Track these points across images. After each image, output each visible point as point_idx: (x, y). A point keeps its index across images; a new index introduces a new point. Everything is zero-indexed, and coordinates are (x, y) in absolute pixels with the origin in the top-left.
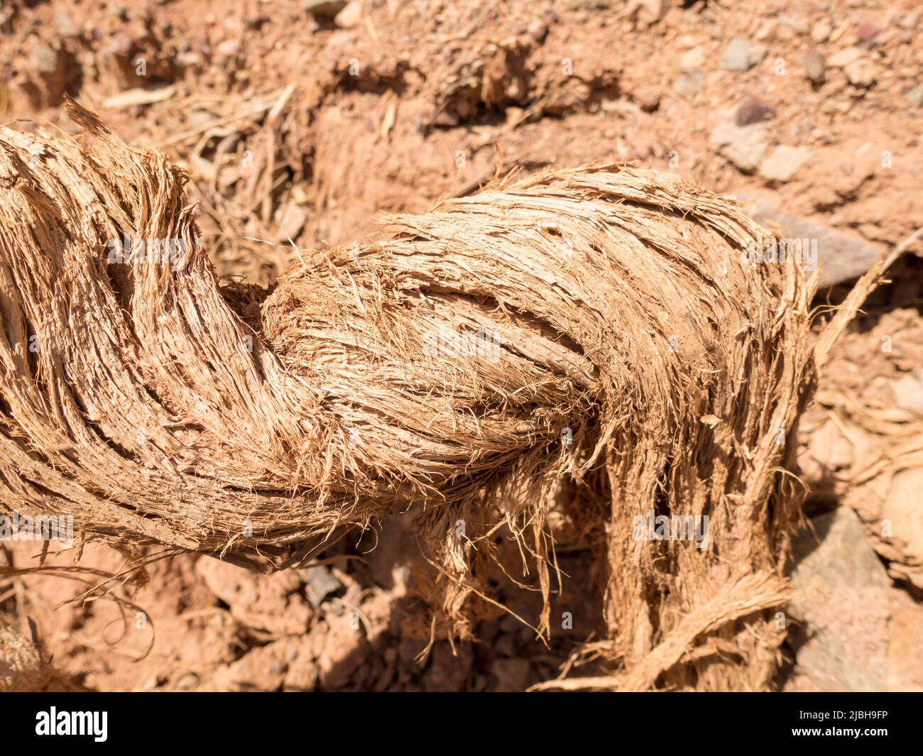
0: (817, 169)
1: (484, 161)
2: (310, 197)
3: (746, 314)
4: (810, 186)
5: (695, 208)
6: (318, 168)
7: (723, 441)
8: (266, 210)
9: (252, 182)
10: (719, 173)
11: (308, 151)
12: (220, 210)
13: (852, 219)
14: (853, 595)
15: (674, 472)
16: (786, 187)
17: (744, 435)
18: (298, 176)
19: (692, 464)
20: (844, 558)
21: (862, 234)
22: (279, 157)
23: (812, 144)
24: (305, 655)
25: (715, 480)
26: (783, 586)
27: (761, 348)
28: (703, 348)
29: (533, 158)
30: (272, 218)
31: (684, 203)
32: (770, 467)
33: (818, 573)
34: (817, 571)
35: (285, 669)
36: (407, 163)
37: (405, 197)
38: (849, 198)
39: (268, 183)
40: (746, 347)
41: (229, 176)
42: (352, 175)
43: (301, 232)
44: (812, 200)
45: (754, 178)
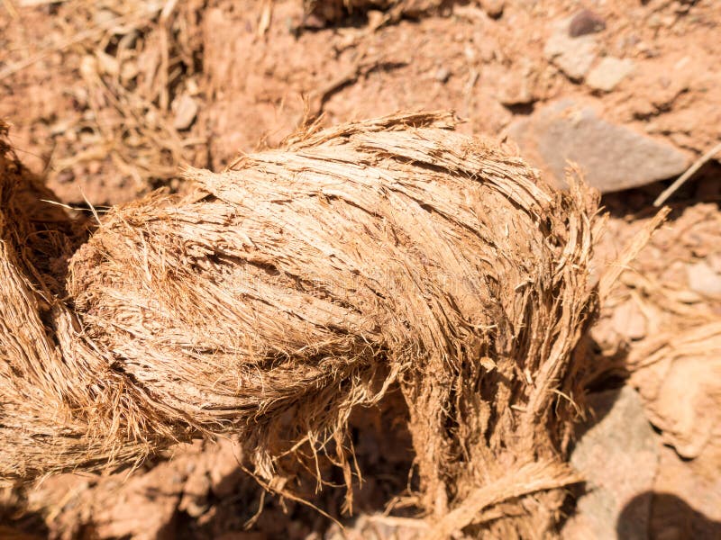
0: (638, 80)
1: (348, 61)
2: (202, 90)
3: (525, 270)
4: (631, 97)
5: (481, 171)
6: (208, 62)
7: (505, 370)
8: (164, 101)
9: (150, 75)
10: (551, 81)
11: (198, 48)
12: (123, 102)
13: (665, 128)
14: (627, 459)
15: (458, 399)
16: (609, 96)
17: (527, 361)
18: (190, 70)
19: (476, 391)
20: (623, 429)
21: (673, 141)
22: (173, 53)
23: (636, 57)
24: (201, 470)
25: (500, 397)
26: (558, 472)
27: (540, 296)
28: (480, 305)
29: (390, 59)
30: (169, 108)
31: (471, 165)
32: (549, 388)
33: (600, 442)
34: (598, 441)
35: (185, 479)
36: (281, 62)
37: (281, 91)
38: (664, 109)
39: (164, 78)
40: (526, 297)
41: (130, 71)
42: (235, 71)
43: (194, 120)
44: (631, 110)
45: (583, 87)
